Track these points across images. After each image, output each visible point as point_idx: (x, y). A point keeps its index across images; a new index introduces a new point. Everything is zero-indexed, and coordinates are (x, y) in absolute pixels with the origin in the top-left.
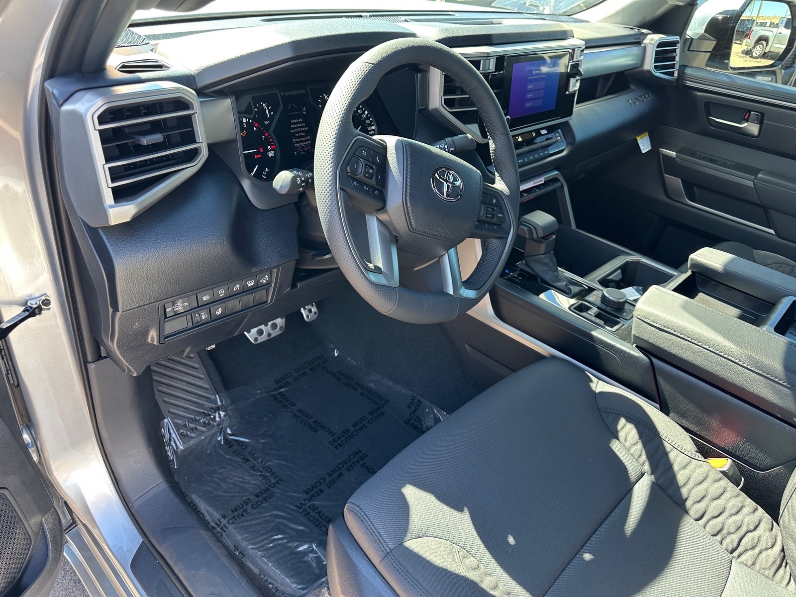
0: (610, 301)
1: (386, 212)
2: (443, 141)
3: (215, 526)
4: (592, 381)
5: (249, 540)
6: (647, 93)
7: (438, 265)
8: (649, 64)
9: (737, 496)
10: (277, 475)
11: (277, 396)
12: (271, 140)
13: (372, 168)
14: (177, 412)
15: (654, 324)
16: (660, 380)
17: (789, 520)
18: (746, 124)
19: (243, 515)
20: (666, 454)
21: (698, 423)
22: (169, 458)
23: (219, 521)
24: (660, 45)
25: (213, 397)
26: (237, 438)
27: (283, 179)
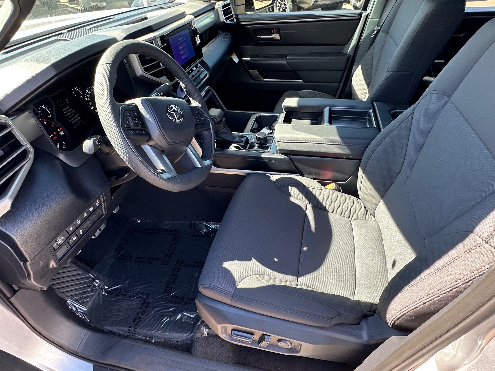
0: (261, 138)
1: (153, 140)
2: (155, 91)
3: (128, 334)
4: (270, 177)
5: (151, 329)
6: (227, 33)
7: (186, 155)
8: (222, 18)
9: (342, 196)
10: (145, 293)
11: (121, 257)
12: (58, 126)
13: (136, 121)
14: (72, 294)
15: (285, 141)
16: (296, 163)
17: (364, 196)
18: (274, 35)
19: (140, 321)
20: (311, 193)
21: (316, 175)
22: (82, 318)
23: (129, 330)
24: (224, 7)
25: (88, 276)
26: (113, 288)
27: (88, 145)
